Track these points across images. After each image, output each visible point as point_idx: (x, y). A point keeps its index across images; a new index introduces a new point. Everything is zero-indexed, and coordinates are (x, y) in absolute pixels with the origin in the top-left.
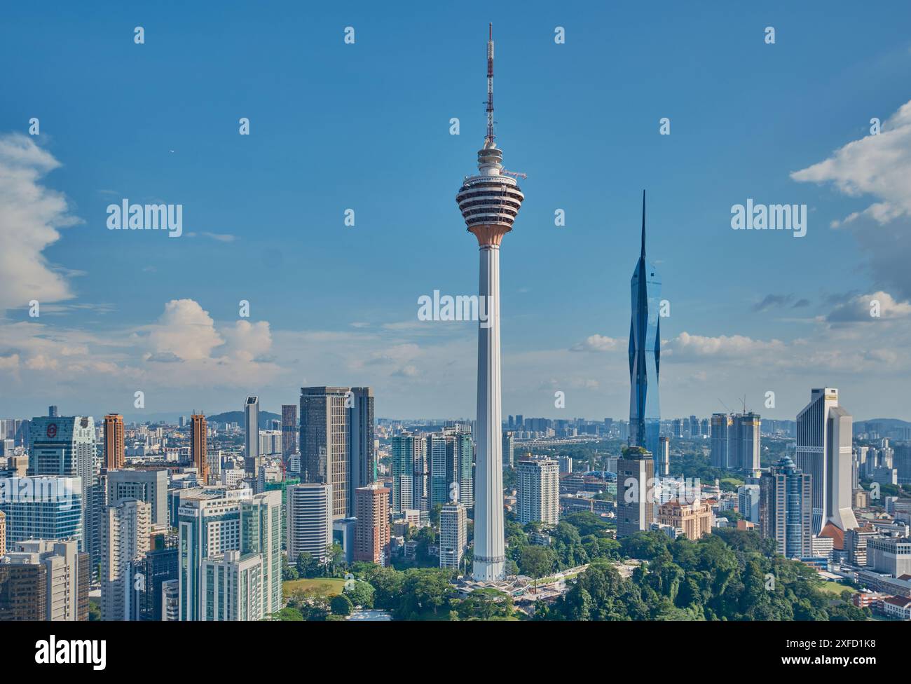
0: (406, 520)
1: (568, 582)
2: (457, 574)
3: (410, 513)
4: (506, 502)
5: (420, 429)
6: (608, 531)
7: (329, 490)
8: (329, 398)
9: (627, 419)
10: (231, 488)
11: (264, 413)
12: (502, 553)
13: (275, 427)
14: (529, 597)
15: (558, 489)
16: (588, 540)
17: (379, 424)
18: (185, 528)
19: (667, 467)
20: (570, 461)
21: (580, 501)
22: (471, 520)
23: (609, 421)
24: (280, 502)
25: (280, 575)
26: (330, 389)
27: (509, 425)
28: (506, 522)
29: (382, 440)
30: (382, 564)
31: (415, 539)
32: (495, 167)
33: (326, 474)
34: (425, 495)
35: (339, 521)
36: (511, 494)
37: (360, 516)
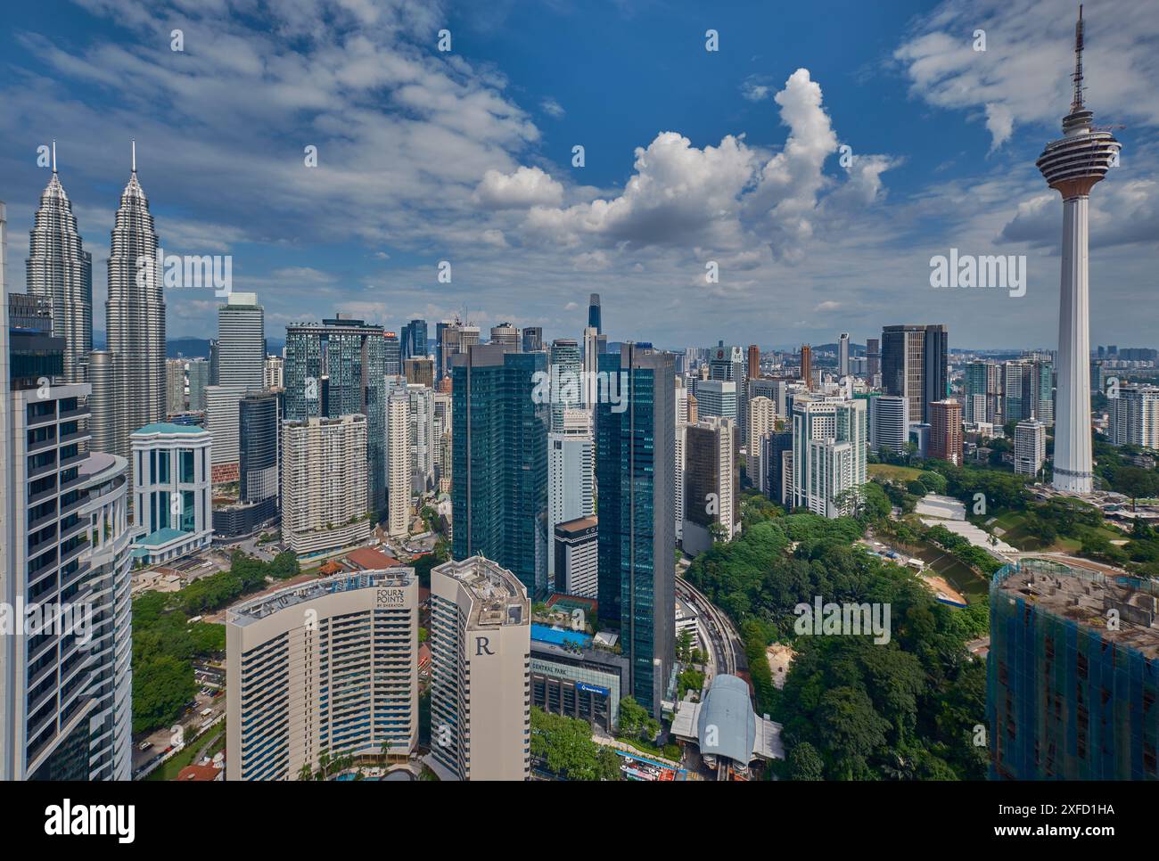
0: (979, 431)
2: (1035, 481)
3: (981, 425)
4: (1094, 424)
5: (993, 357)
7: (906, 401)
8: (906, 334)
10: (828, 395)
11: (853, 345)
12: (1089, 469)
13: (862, 354)
14: (1123, 513)
17: (952, 353)
22: (1050, 437)
24: (865, 408)
25: (865, 459)
26: (908, 327)
27: (1099, 354)
28: (1094, 444)
29: (955, 366)
30: (955, 462)
31: (988, 446)
32: (1084, 127)
33: (903, 390)
34: (999, 411)
35: (914, 426)
36: (1101, 417)
37: (934, 424)
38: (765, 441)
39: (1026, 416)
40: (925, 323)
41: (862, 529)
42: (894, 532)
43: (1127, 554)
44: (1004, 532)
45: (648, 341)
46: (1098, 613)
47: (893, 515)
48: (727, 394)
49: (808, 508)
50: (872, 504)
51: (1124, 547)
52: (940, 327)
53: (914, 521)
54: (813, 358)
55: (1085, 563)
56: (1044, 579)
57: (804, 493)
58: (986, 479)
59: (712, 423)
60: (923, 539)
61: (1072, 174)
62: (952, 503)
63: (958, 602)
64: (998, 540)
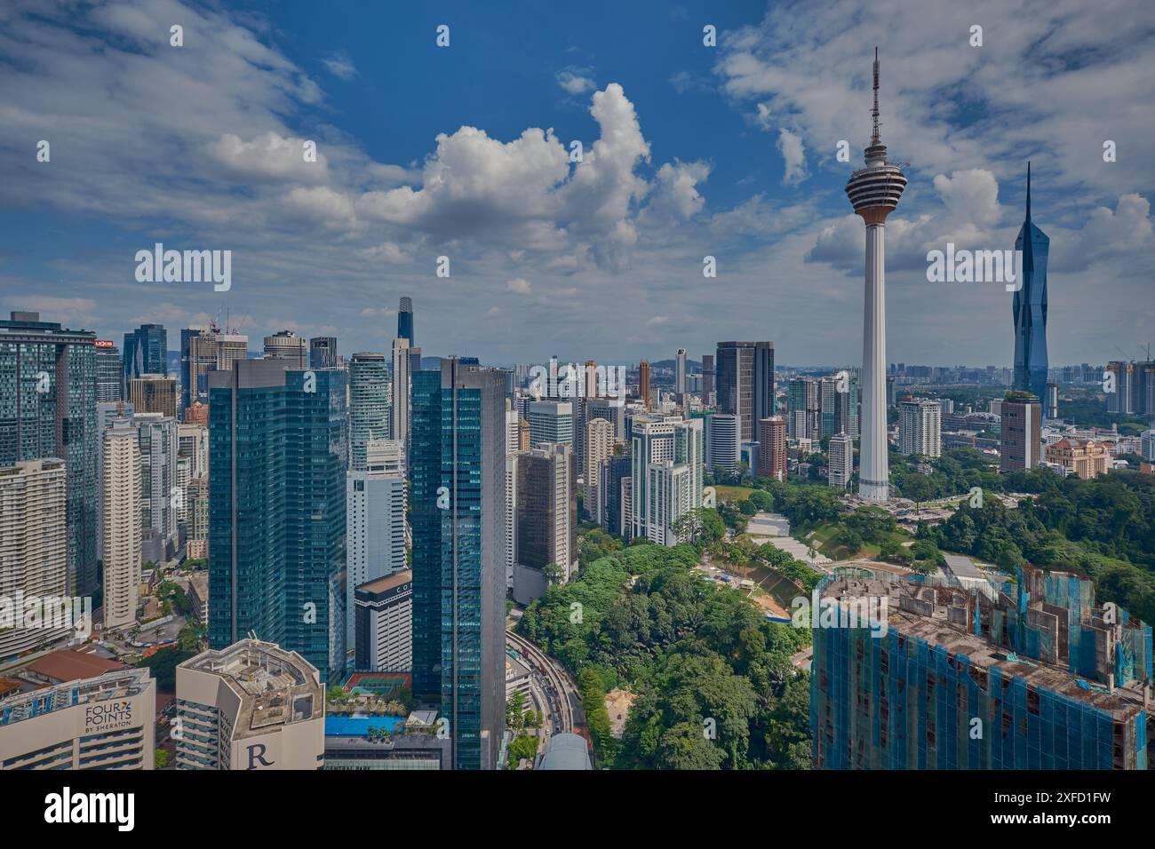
0: (800, 446)
1: (950, 508)
2: (845, 492)
3: (803, 440)
4: (889, 436)
5: (811, 374)
6: (991, 466)
7: (738, 419)
8: (738, 351)
9: (1011, 366)
10: (666, 415)
11: (689, 361)
12: (886, 478)
13: (697, 371)
14: (910, 517)
15: (939, 427)
16: (970, 473)
17: (777, 370)
18: (636, 441)
19: (1055, 411)
20: (952, 403)
21: (962, 437)
22: (856, 450)
23: (991, 368)
24: (702, 427)
25: (701, 481)
26: (739, 343)
27: (892, 371)
28: (889, 455)
29: (779, 383)
30: (780, 479)
31: (808, 462)
32: (881, 160)
33: (736, 408)
34: (816, 428)
35: (745, 444)
36: (893, 429)
37: (762, 441)
38: (604, 467)
39: (837, 431)
40: (755, 339)
41: (699, 553)
42: (728, 555)
43: (912, 554)
44: (821, 544)
45: (474, 356)
46: (896, 610)
47: (727, 538)
48: (562, 416)
49: (647, 537)
50: (708, 527)
51: (911, 548)
52: (768, 343)
53: (745, 541)
54: (651, 375)
55: (883, 566)
56: (855, 585)
57: (643, 522)
58: (806, 494)
59: (546, 450)
60: (754, 558)
61: (872, 202)
62: (780, 520)
63: (783, 618)
64: (817, 553)
